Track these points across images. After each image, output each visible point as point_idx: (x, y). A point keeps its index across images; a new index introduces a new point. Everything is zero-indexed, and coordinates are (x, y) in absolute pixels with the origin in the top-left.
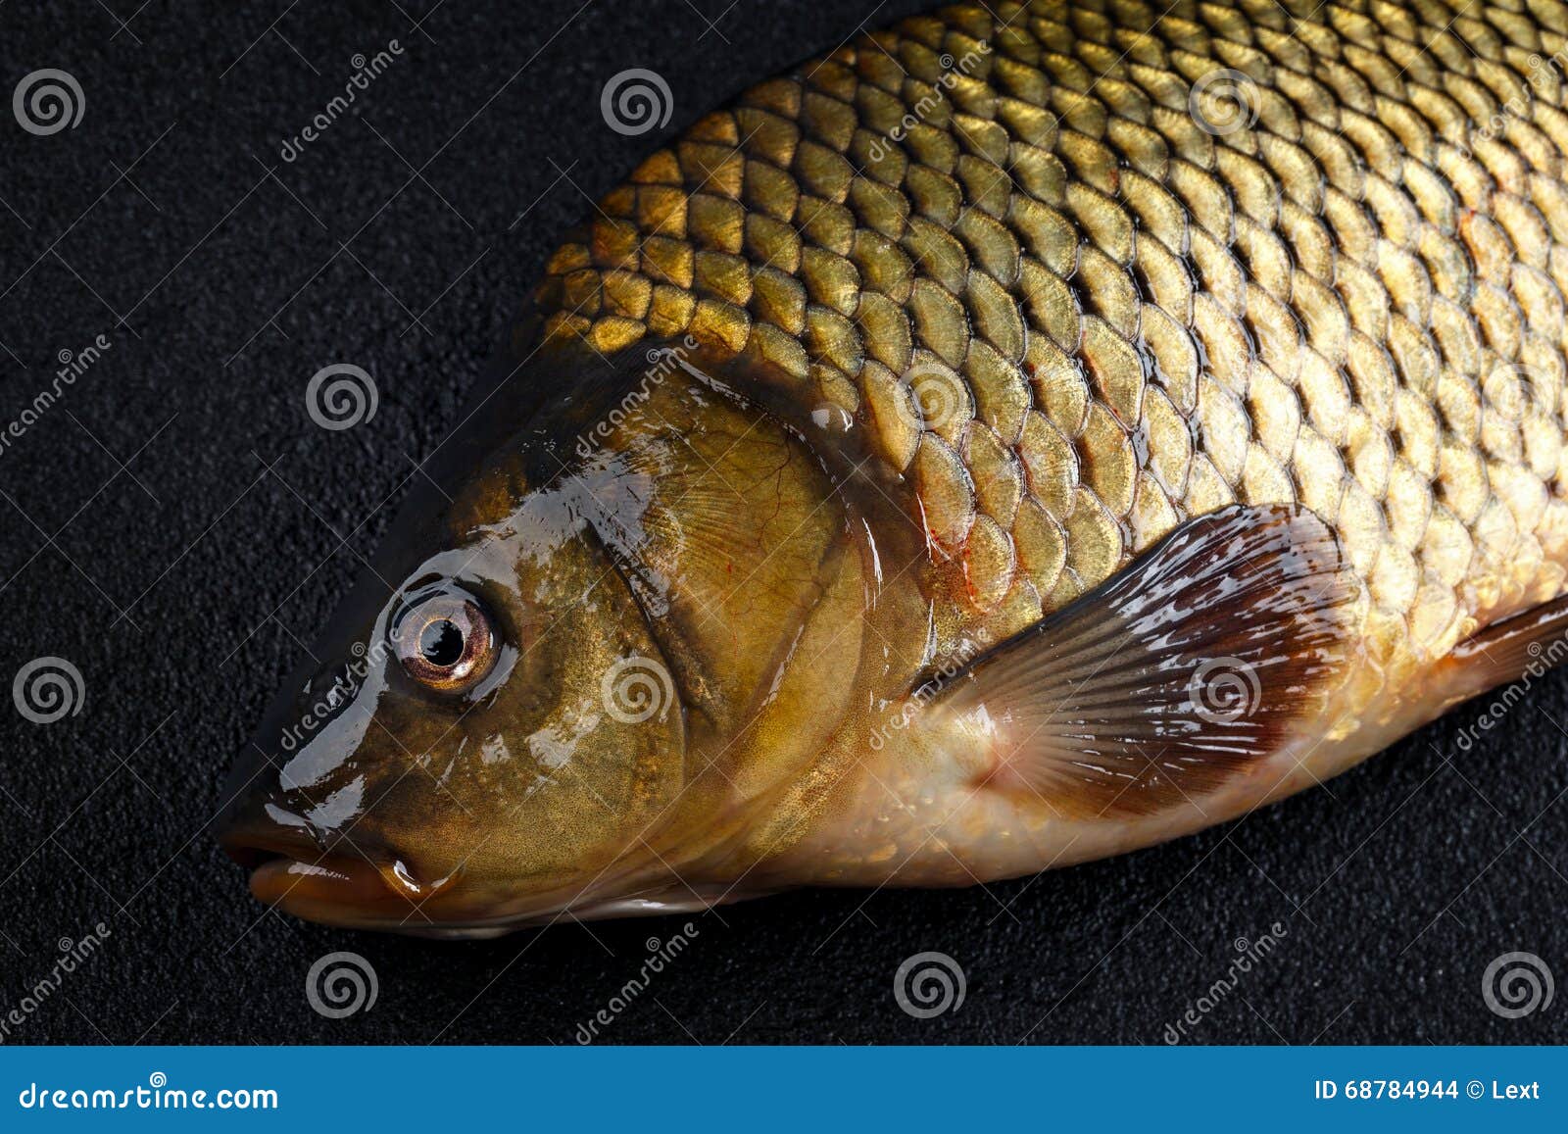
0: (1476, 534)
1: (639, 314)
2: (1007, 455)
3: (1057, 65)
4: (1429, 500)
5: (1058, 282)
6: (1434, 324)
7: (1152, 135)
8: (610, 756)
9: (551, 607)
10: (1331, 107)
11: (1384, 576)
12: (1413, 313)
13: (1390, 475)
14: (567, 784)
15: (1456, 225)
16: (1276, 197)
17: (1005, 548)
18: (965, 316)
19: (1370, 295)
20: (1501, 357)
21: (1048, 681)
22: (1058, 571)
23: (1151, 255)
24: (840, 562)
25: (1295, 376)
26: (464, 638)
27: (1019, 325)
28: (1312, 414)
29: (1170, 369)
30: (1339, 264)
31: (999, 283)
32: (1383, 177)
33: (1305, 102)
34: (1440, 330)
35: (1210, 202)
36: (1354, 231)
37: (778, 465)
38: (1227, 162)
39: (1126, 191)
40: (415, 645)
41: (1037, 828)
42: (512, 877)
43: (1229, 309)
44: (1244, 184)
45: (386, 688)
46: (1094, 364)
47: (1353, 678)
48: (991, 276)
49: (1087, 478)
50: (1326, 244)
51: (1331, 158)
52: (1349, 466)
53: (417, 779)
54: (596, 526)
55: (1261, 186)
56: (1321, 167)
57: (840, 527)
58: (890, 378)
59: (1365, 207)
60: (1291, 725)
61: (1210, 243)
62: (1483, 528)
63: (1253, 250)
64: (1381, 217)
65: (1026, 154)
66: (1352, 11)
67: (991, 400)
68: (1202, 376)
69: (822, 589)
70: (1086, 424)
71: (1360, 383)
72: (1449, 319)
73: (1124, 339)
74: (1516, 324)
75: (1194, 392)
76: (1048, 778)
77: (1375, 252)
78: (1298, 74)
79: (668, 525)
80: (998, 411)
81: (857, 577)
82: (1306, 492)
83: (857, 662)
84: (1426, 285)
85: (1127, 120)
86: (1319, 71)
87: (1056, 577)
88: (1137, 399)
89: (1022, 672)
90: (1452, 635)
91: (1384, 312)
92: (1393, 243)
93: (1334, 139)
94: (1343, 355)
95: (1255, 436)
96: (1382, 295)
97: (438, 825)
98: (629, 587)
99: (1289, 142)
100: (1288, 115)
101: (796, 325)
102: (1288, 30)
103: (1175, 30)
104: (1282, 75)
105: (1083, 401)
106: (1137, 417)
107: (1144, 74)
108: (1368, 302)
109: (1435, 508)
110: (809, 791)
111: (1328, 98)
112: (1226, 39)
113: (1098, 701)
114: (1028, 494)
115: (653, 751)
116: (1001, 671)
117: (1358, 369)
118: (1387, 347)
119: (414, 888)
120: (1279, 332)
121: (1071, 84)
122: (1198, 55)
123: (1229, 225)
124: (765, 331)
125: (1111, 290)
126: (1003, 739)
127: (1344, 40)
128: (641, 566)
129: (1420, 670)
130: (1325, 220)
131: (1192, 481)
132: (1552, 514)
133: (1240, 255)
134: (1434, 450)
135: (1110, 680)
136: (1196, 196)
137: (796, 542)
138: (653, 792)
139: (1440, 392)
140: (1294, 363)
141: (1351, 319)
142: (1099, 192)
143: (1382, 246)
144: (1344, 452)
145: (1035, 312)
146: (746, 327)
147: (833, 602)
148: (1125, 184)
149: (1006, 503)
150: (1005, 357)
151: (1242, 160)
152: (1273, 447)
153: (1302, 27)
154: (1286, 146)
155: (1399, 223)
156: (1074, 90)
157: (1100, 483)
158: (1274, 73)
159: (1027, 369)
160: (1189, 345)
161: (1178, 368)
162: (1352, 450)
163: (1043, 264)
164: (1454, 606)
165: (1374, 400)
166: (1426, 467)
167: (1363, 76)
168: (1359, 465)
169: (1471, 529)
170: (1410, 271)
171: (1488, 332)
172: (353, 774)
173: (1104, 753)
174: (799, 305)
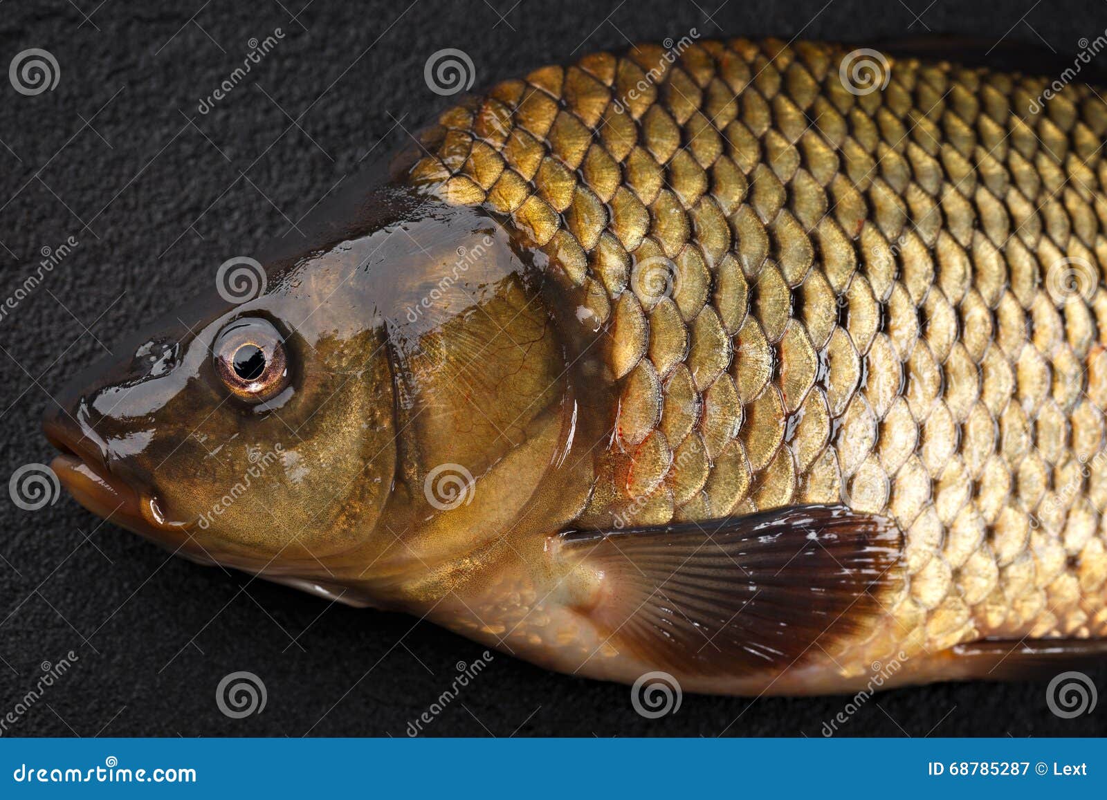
0: (1004, 575)
1: (486, 187)
2: (695, 397)
3: (859, 119)
4: (981, 539)
5: (785, 287)
6: (1039, 418)
7: (901, 203)
8: (330, 489)
9: (333, 371)
10: (1036, 232)
11: (926, 579)
12: (1029, 405)
13: (961, 511)
14: (293, 495)
15: (1087, 352)
16: (967, 283)
17: (666, 461)
18: (709, 286)
19: (1003, 381)
20: (1077, 459)
21: (657, 566)
22: (696, 491)
23: (859, 293)
24: (546, 424)
25: (924, 417)
26: (266, 366)
27: (744, 308)
28: (923, 449)
29: (836, 380)
30: (990, 349)
31: (743, 272)
32: (1050, 298)
33: (1020, 221)
34: (1042, 424)
35: (919, 269)
36: (1013, 329)
37: (532, 339)
38: (945, 244)
39: (863, 239)
40: (231, 356)
41: (608, 655)
42: (230, 540)
43: (897, 352)
44: (949, 266)
45: (197, 376)
46: (784, 356)
47: (874, 640)
48: (741, 264)
49: (744, 435)
50: (989, 332)
51: (1019, 270)
52: (934, 495)
53: (192, 447)
54: (389, 327)
55: (961, 271)
56: (1010, 273)
57: (557, 400)
58: (637, 309)
59: (1028, 315)
60: (818, 656)
61: (906, 300)
62: (1012, 571)
63: (934, 317)
64: (1035, 326)
65: (806, 182)
66: (1086, 165)
67: (700, 354)
68: (858, 393)
69: (525, 437)
70: (759, 397)
71: (968, 440)
72: (1052, 418)
73: (813, 347)
74: (1098, 439)
75: (846, 402)
76: (630, 626)
77: (1020, 351)
78: (1025, 198)
79: (438, 349)
80: (702, 364)
81: (554, 440)
82: (896, 502)
83: (528, 499)
84: (1046, 387)
85: (888, 185)
86: (1041, 201)
87: (693, 494)
88: (804, 393)
89: (643, 553)
90: (958, 636)
91: (1007, 396)
92: (1036, 349)
93: (1028, 256)
94: (964, 415)
95: (876, 449)
96: (1011, 383)
97: (194, 484)
98: (393, 380)
99: (995, 247)
100: (1004, 226)
101: (589, 241)
102: (1033, 162)
103: (954, 127)
104: (1013, 194)
105: (765, 381)
106: (797, 406)
107: (916, 152)
108: (1000, 384)
109: (982, 546)
110: (459, 571)
111: (1037, 224)
112: (987, 150)
113: (686, 591)
114: (698, 429)
115: (362, 499)
116: (627, 546)
117: (971, 431)
118: (999, 421)
119: (159, 520)
120: (926, 383)
121: (861, 140)
122: (962, 155)
123: (924, 292)
124: (566, 237)
125: (820, 309)
126: (609, 590)
127: (1069, 184)
128: (407, 369)
129: (923, 652)
130: (995, 315)
131: (817, 464)
132: (1065, 580)
133: (923, 316)
134: (1000, 506)
135: (700, 582)
136: (911, 262)
137: (521, 398)
138: (350, 525)
139: (1023, 467)
140: (926, 408)
141: (982, 392)
142: (844, 232)
143: (1027, 349)
144: (935, 484)
145: (759, 303)
146: (554, 229)
147: (529, 449)
148: (864, 234)
149: (681, 429)
150: (724, 327)
151: (956, 247)
152: (885, 461)
153: (1044, 162)
154: (991, 249)
155: (1046, 336)
156: (862, 146)
157: (752, 442)
158: (1008, 190)
159: (736, 341)
160: (857, 368)
161: (843, 382)
162: (941, 485)
163: (780, 270)
164: (966, 617)
165: (972, 455)
166: (989, 515)
167: (1070, 217)
168: (942, 496)
169: (1001, 570)
170: (1038, 373)
171: (1075, 436)
172: (150, 426)
173: (675, 625)
174: (598, 228)
